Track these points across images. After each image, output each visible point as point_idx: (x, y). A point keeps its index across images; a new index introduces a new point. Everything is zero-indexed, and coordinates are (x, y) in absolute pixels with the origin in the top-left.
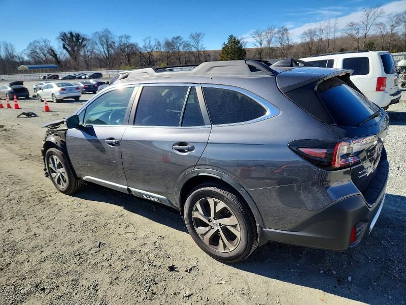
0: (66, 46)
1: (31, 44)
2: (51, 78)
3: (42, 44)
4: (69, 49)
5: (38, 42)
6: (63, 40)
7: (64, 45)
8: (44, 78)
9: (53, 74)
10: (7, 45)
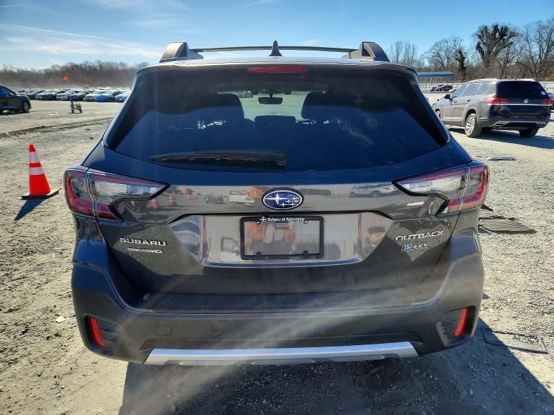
0: (481, 46)
1: (436, 44)
2: (441, 90)
3: (451, 44)
4: (485, 49)
5: (446, 41)
6: (480, 37)
7: (479, 44)
8: (433, 90)
9: (445, 84)
10: (410, 47)
